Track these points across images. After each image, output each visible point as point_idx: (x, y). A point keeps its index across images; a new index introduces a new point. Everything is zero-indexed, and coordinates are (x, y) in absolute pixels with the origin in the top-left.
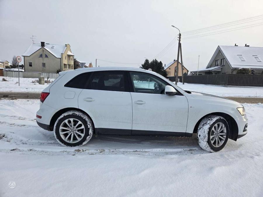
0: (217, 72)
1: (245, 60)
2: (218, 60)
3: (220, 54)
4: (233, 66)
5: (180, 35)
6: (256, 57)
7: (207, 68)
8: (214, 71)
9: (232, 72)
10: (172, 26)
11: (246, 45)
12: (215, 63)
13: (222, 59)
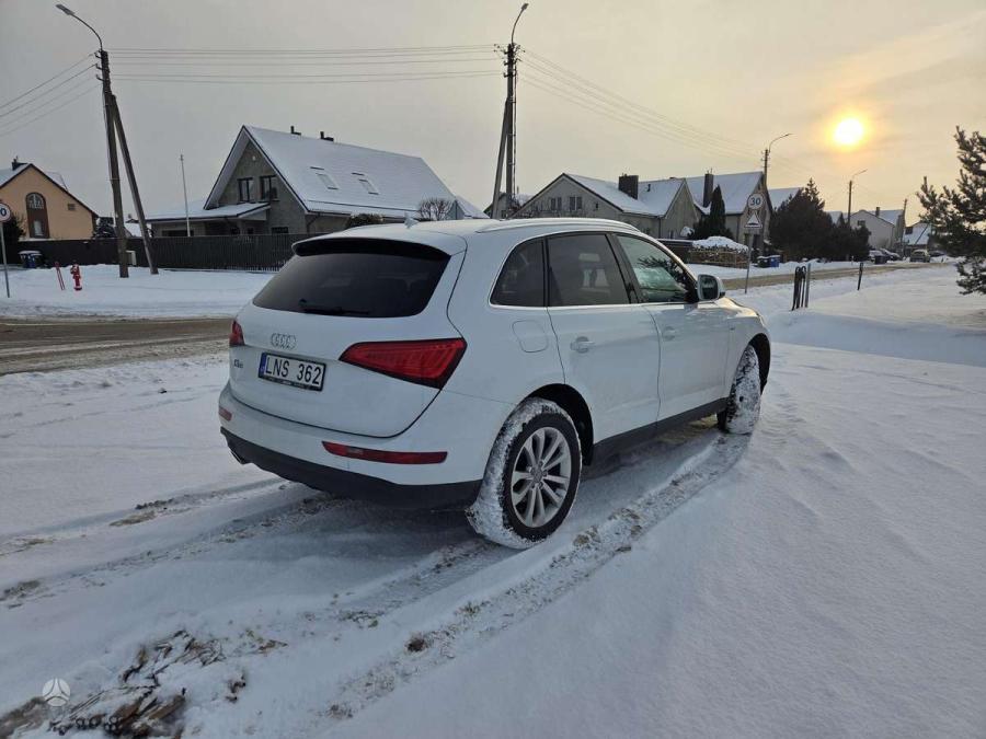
0: (253, 226)
1: (337, 187)
2: (247, 180)
3: (254, 158)
4: (311, 206)
5: (104, 56)
6: (361, 177)
7: (209, 207)
8: (243, 221)
9: (308, 226)
10: (60, 7)
11: (322, 134)
12: (237, 189)
13: (262, 178)
